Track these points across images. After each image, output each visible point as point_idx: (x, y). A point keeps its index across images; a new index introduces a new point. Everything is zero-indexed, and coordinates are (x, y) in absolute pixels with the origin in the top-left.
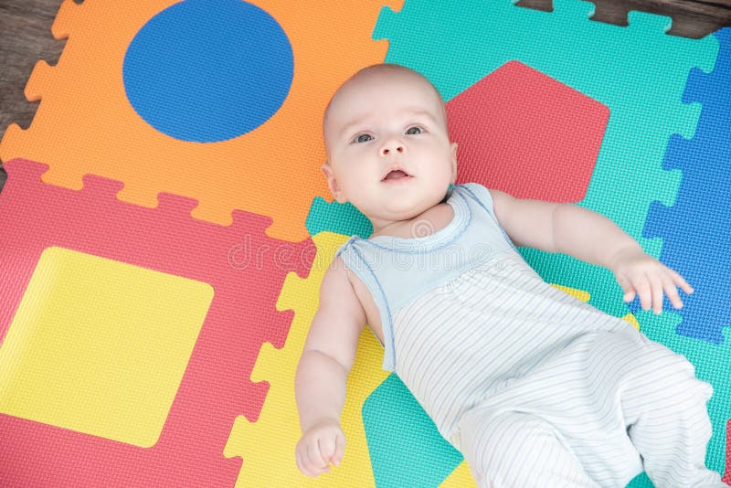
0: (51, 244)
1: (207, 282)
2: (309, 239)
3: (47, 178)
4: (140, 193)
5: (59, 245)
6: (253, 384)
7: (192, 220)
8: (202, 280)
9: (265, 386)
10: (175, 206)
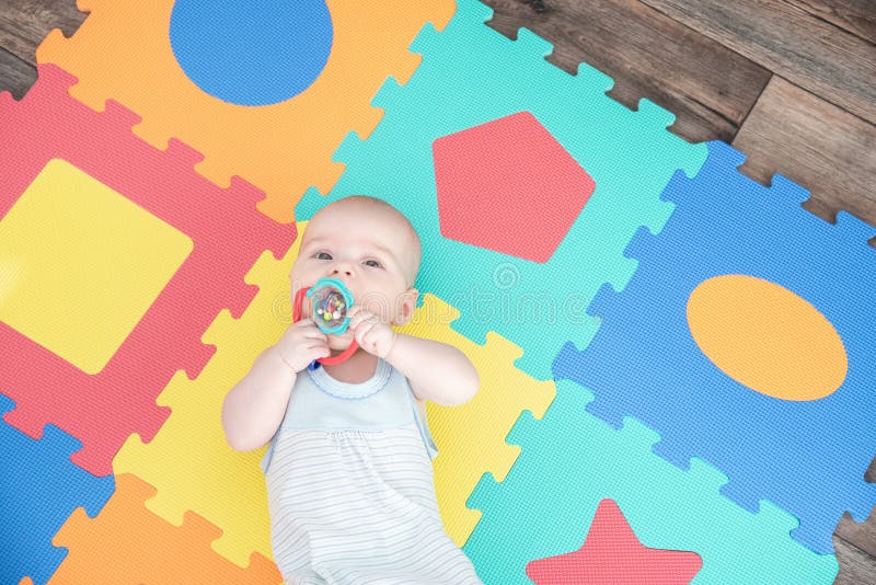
0: (58, 156)
1: (190, 236)
2: (294, 224)
3: (74, 92)
4: (154, 133)
5: (66, 160)
6: (202, 345)
7: (194, 173)
8: (186, 233)
9: (212, 349)
10: (181, 154)
